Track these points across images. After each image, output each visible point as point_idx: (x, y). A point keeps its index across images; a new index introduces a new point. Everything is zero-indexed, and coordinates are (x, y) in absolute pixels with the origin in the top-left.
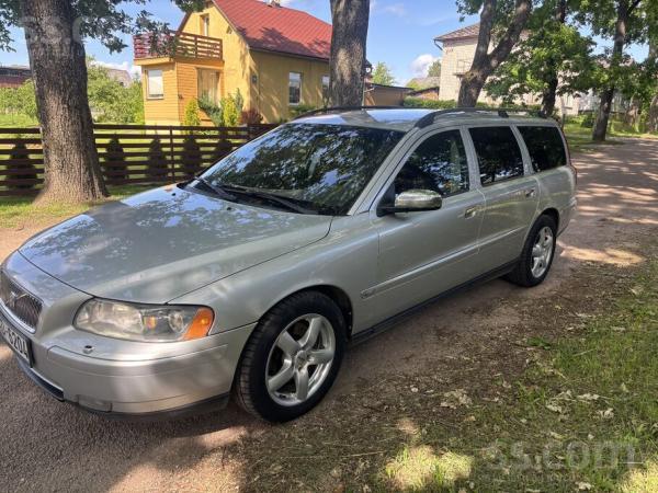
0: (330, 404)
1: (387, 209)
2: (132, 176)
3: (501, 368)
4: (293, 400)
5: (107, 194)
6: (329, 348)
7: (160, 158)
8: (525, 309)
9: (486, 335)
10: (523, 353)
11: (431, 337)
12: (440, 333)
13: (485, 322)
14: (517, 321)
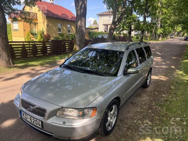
0: (116, 128)
1: (125, 73)
2: (17, 57)
3: (153, 112)
4: (110, 128)
5: (14, 64)
6: (116, 113)
7: (25, 51)
8: (149, 94)
9: (143, 103)
10: (155, 108)
11: (131, 105)
12: (132, 103)
13: (141, 99)
14: (149, 98)
